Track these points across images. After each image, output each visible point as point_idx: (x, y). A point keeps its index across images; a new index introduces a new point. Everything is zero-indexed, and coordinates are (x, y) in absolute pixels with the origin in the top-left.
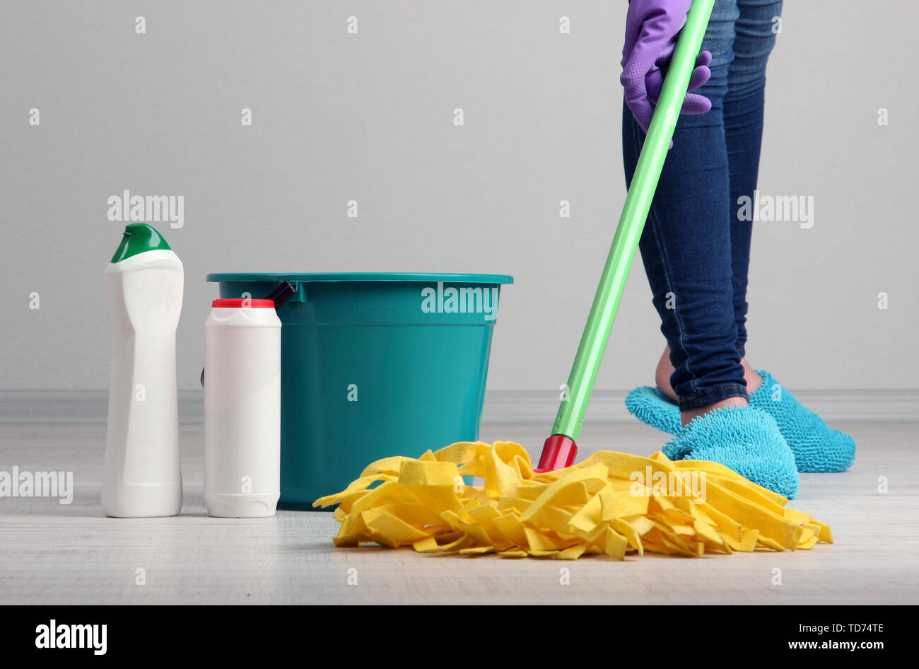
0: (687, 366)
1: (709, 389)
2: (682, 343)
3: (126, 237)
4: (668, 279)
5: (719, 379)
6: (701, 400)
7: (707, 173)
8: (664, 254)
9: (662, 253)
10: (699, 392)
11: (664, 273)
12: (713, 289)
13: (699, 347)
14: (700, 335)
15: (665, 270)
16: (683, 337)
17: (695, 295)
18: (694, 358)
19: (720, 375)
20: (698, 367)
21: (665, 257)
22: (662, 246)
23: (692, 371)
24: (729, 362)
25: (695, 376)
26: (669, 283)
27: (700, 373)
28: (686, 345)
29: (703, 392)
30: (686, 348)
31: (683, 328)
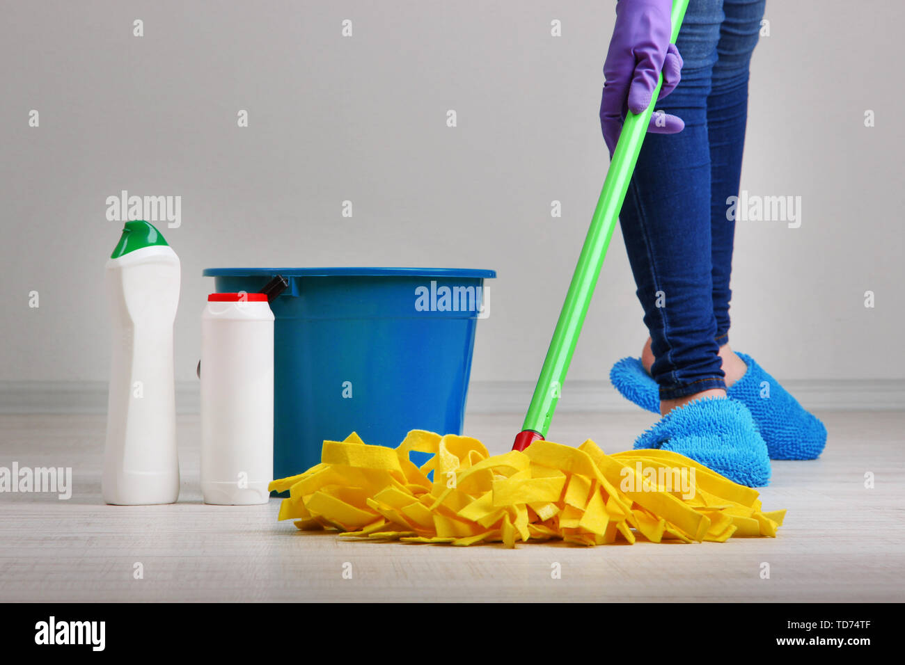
0: (669, 358)
1: (689, 381)
2: (665, 337)
3: (125, 233)
4: (653, 273)
5: (700, 371)
6: (681, 391)
7: (692, 171)
9: (648, 248)
10: (680, 383)
11: (649, 267)
12: (696, 283)
13: (682, 340)
14: (683, 328)
15: (651, 264)
16: (666, 330)
17: (679, 290)
18: (676, 350)
19: (700, 367)
20: (679, 359)
21: (651, 252)
22: (648, 241)
23: (674, 362)
24: (709, 355)
25: (676, 368)
26: (654, 277)
27: (681, 365)
28: (669, 338)
29: (684, 383)
30: (669, 340)
31: (667, 321)
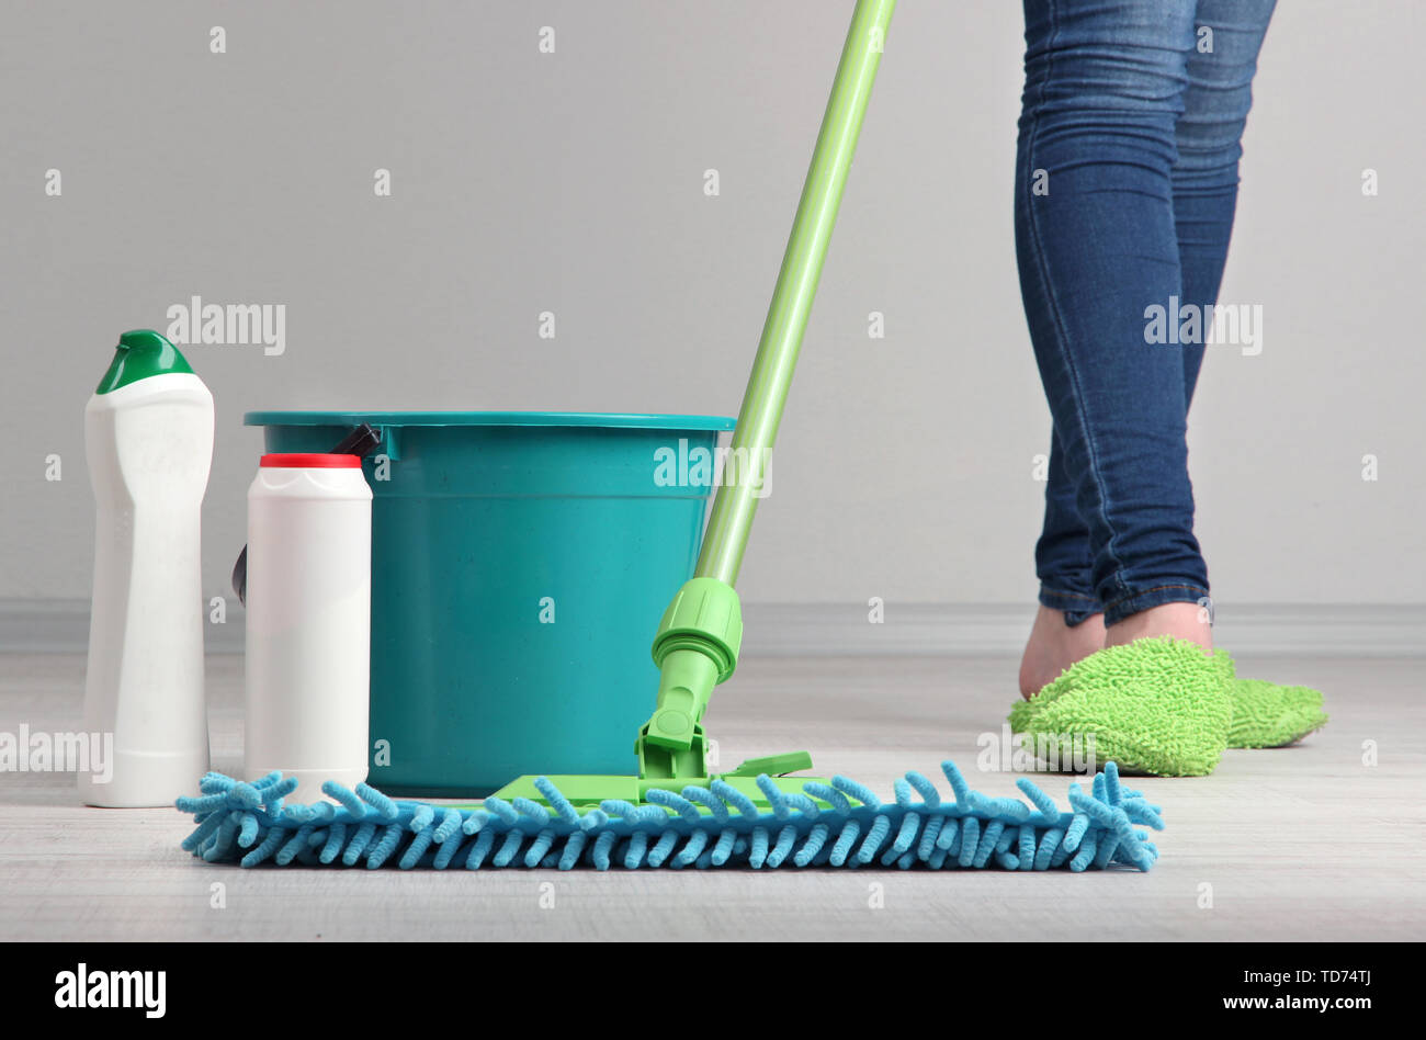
0: (1110, 551)
1: (1143, 586)
2: (1103, 516)
3: (121, 352)
4: (1082, 419)
6: (1129, 603)
7: (1142, 261)
8: (1077, 383)
9: (1072, 381)
10: (1128, 589)
11: (1075, 410)
12: (1152, 433)
13: (1128, 519)
14: (1131, 502)
15: (1078, 404)
16: (1105, 506)
17: (1123, 441)
18: (1121, 536)
19: (1160, 563)
20: (1127, 550)
21: (1078, 387)
22: (1073, 370)
23: (1118, 557)
24: (1177, 546)
25: (1121, 566)
27: (1130, 559)
28: (1110, 518)
29: (1134, 589)
30: (1109, 522)
31: (1106, 492)
